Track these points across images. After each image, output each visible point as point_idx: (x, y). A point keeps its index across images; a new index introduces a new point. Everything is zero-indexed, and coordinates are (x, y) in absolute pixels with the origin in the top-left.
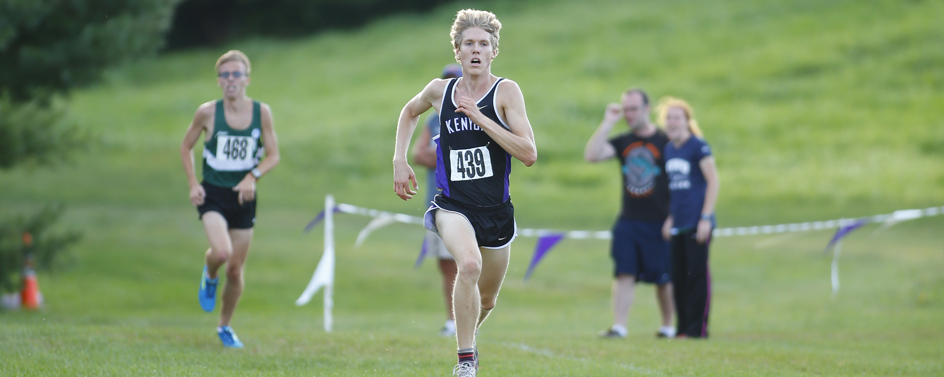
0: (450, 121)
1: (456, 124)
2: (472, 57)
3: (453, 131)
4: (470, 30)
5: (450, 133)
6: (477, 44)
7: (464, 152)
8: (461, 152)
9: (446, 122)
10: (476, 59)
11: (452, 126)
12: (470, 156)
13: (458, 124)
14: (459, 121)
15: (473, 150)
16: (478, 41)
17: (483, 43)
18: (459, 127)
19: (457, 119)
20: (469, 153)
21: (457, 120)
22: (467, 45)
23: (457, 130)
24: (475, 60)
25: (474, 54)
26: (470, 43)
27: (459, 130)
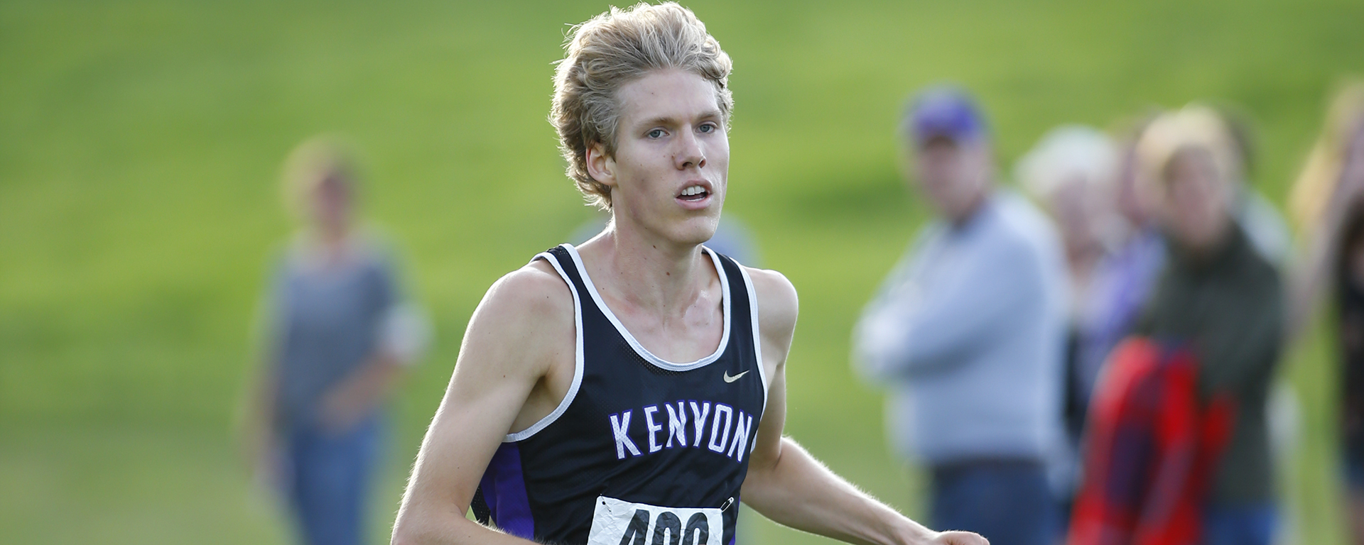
0: (627, 416)
1: (653, 428)
2: (676, 181)
3: (635, 452)
4: (651, 80)
5: (621, 455)
6: (688, 130)
7: (655, 512)
8: (647, 513)
9: (614, 419)
10: (695, 185)
11: (638, 433)
12: (673, 536)
13: (659, 427)
14: (662, 418)
15: (684, 515)
16: (690, 119)
17: (705, 125)
18: (662, 437)
19: (654, 409)
20: (665, 520)
21: (653, 414)
22: (647, 136)
23: (654, 448)
24: (691, 191)
25: (688, 170)
26: (662, 128)
27: (659, 447)
